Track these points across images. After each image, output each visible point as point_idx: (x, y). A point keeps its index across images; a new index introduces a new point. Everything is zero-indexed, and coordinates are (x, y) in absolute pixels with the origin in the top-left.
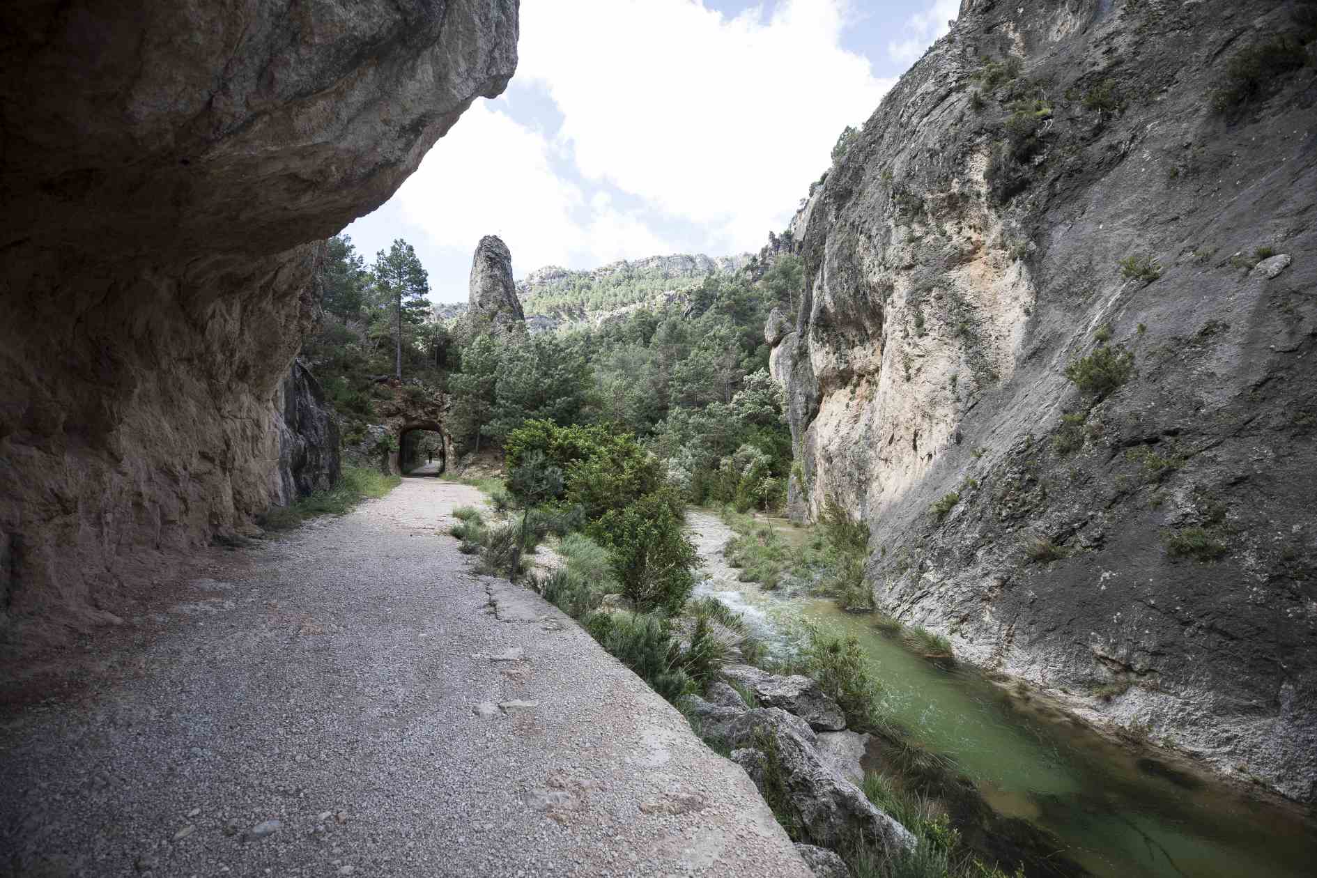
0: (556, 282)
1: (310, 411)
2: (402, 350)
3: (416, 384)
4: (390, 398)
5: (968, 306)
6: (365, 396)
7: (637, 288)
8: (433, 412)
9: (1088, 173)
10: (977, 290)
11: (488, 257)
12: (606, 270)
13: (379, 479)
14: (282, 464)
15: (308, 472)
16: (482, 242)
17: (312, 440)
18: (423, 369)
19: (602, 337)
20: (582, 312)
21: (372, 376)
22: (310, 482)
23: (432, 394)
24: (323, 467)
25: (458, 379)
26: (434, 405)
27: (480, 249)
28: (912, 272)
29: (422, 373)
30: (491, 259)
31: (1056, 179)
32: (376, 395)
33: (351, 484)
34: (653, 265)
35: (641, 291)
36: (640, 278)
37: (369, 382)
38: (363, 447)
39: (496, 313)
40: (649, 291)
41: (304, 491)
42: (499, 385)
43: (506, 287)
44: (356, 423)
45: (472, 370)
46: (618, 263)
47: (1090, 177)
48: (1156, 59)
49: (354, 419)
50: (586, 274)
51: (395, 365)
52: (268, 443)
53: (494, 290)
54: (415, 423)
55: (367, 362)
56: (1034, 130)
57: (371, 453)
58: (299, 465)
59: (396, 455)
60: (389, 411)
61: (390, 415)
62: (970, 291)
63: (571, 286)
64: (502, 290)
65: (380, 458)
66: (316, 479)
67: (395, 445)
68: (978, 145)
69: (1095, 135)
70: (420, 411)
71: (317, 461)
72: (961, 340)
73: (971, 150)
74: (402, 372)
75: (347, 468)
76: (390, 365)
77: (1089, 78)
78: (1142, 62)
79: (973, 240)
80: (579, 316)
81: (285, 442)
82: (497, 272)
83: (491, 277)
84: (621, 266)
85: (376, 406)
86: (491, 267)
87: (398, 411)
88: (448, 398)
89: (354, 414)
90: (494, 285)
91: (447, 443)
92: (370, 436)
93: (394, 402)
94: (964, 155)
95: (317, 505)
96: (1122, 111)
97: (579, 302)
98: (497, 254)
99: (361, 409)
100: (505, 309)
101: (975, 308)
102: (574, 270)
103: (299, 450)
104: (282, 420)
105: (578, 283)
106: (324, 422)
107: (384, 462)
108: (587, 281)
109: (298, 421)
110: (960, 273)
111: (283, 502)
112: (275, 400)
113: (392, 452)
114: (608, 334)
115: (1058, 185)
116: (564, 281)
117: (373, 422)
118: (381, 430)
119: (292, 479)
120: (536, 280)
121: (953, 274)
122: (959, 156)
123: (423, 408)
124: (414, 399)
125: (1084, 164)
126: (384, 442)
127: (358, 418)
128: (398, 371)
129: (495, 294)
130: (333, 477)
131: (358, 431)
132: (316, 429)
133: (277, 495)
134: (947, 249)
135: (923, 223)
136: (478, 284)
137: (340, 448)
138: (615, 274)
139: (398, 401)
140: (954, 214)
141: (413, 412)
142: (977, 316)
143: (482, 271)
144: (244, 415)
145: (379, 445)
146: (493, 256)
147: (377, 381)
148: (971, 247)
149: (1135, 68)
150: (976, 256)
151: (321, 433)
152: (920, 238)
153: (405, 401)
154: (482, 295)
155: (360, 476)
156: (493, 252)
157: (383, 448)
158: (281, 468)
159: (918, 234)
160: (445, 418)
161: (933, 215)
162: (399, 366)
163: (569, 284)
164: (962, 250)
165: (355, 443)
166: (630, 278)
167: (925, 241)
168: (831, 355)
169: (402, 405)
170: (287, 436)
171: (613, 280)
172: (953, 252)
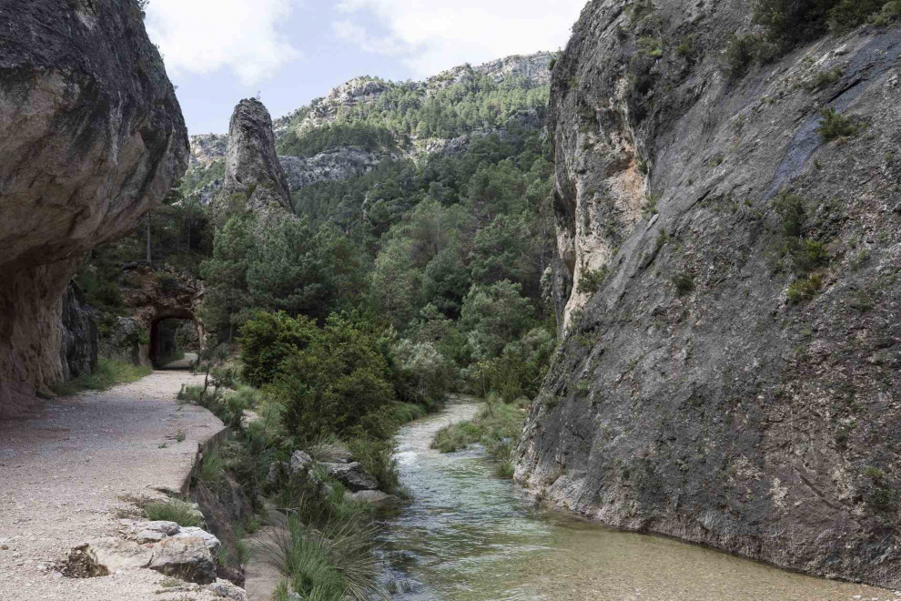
0: (370, 99)
1: (76, 311)
2: (153, 233)
3: (168, 270)
4: (140, 287)
5: (617, 210)
6: (115, 286)
7: (485, 104)
8: (187, 300)
9: (676, 110)
10: (628, 195)
11: (244, 126)
12: (441, 79)
13: (129, 368)
14: (61, 353)
15: (76, 359)
16: (238, 107)
17: (79, 335)
18: (174, 253)
19: (428, 180)
20: (408, 141)
21: (120, 263)
22: (78, 367)
23: (184, 280)
24: (86, 356)
25: (212, 265)
26: (187, 292)
27: (235, 117)
28: (585, 177)
29: (174, 258)
30: (248, 128)
31: (659, 112)
32: (125, 284)
33: (105, 371)
34: (508, 69)
35: (491, 108)
36: (490, 88)
37: (117, 269)
38: (114, 339)
39: (255, 187)
40: (503, 108)
41: (74, 373)
42: (249, 272)
43: (265, 158)
44: (107, 315)
45: (224, 256)
46: (458, 69)
47: (677, 113)
48: (724, 19)
49: (104, 312)
50: (412, 87)
51: (145, 250)
52: (54, 337)
53: (253, 161)
54: (168, 312)
55: (115, 247)
56: (648, 69)
57: (121, 345)
58: (71, 354)
59: (146, 347)
60: (140, 300)
61: (140, 304)
62: (621, 196)
63: (391, 105)
64: (261, 161)
65: (130, 349)
66: (81, 365)
67: (146, 336)
68: (622, 71)
69: (683, 78)
70: (172, 299)
71: (82, 350)
72: (610, 240)
73: (616, 76)
74: (152, 258)
75: (101, 359)
76: (140, 250)
77: (686, 27)
78: (716, 20)
79: (626, 150)
80: (404, 147)
81: (64, 337)
82: (255, 142)
83: (248, 147)
84: (462, 73)
85: (125, 296)
86: (248, 137)
87: (150, 301)
88: (200, 284)
89: (105, 307)
90: (252, 157)
91: (201, 332)
92: (121, 328)
93: (145, 291)
94: (614, 79)
95: (84, 383)
96: (701, 59)
97: (402, 127)
98: (254, 122)
99: (111, 301)
100: (265, 184)
101: (622, 212)
102: (395, 81)
103: (71, 343)
104: (60, 321)
105: (401, 99)
106: (87, 321)
107: (134, 355)
108: (414, 96)
109: (70, 321)
110: (617, 179)
111: (62, 380)
112: (57, 309)
113: (142, 344)
114: (435, 177)
115: (661, 116)
116: (381, 97)
117: (124, 314)
118: (132, 321)
119: (67, 364)
120: (344, 96)
121: (611, 180)
122: (610, 79)
123: (176, 297)
124: (167, 287)
125: (673, 102)
126: (135, 334)
127: (107, 310)
128: (149, 257)
129: (253, 166)
130: (93, 364)
131: (109, 323)
132: (81, 326)
133: (59, 374)
134: (608, 158)
135: (597, 133)
136: (235, 155)
137: (98, 340)
138: (454, 85)
139: (149, 288)
140: (615, 126)
141: (165, 301)
142: (623, 219)
143: (239, 142)
144: (42, 320)
145: (129, 337)
146: (250, 125)
147: (126, 269)
148: (625, 157)
149: (711, 23)
150: (630, 164)
151: (84, 329)
152: (593, 145)
153: (156, 289)
154: (238, 168)
155: (112, 366)
156: (250, 120)
157: (133, 340)
158: (61, 356)
159: (591, 142)
160: (198, 305)
161: (602, 125)
162: (149, 252)
163: (388, 102)
164: (619, 160)
165: (107, 335)
166: (475, 89)
167: (596, 148)
168: (569, 239)
169: (153, 294)
170: (64, 333)
171: (451, 93)
172: (612, 160)
